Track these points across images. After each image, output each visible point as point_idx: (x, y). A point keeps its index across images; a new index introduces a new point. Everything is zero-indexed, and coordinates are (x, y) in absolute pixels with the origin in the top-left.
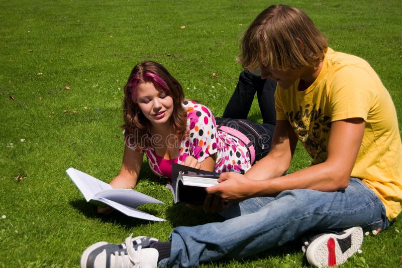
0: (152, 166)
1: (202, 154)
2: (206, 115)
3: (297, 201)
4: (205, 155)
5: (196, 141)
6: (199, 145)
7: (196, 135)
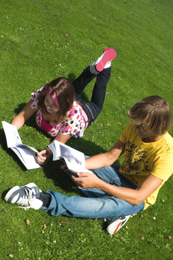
0: (38, 121)
1: (67, 132)
2: (80, 114)
3: (117, 208)
4: (68, 133)
5: (67, 125)
6: (67, 127)
7: (69, 122)
